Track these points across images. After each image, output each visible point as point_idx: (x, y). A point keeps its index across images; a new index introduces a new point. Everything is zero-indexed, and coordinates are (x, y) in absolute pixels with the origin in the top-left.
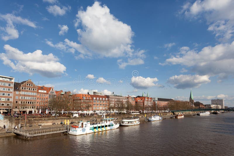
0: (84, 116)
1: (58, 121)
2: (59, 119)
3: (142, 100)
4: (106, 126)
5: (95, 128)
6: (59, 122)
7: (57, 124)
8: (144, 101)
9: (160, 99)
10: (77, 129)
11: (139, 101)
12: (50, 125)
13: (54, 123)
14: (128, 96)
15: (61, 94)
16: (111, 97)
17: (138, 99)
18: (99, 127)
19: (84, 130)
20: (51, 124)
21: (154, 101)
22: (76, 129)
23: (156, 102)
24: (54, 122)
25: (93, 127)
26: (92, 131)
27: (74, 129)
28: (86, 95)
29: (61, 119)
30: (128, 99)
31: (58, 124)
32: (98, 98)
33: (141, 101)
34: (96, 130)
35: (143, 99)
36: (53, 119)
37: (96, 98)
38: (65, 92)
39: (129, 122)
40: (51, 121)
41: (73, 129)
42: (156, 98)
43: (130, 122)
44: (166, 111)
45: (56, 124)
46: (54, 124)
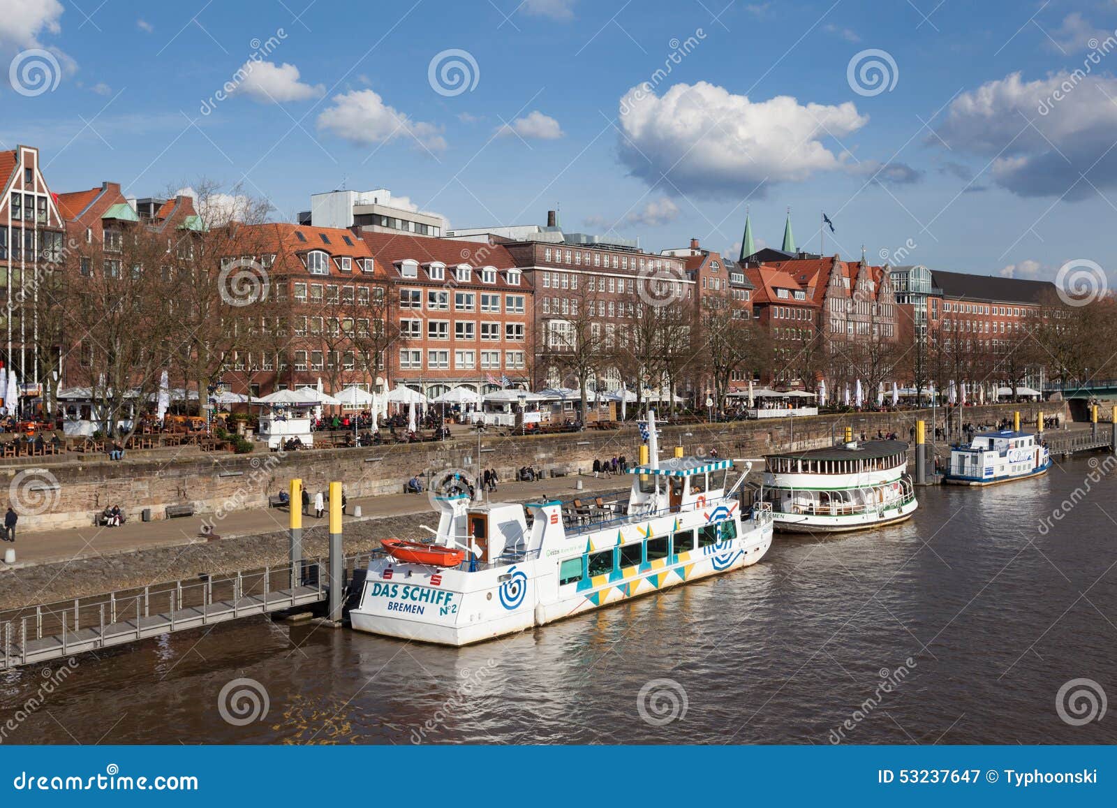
0: (366, 441)
1: (142, 486)
2: (151, 468)
3: (804, 285)
4: (684, 541)
5: (600, 562)
6: (154, 502)
7: (136, 518)
8: (822, 296)
9: (946, 284)
10: (450, 577)
11: (783, 295)
12: (74, 531)
13: (116, 512)
14: (694, 246)
15: (109, 223)
16: (548, 254)
17: (770, 275)
18: (631, 555)
19: (512, 591)
20: (83, 519)
21: (899, 297)
22: (436, 581)
23: (922, 307)
24: (110, 500)
25: (580, 552)
26: (574, 600)
27: (420, 579)
28: (324, 238)
29: (174, 465)
30: (695, 277)
31: (145, 516)
32: (437, 265)
33: (800, 296)
34: (608, 588)
35: (813, 282)
36: (101, 470)
37: (424, 269)
38: (143, 207)
39: (824, 498)
40: (83, 489)
41: (398, 577)
42: (917, 275)
43: (835, 497)
44: (1021, 391)
45: (133, 513)
46: (108, 517)
